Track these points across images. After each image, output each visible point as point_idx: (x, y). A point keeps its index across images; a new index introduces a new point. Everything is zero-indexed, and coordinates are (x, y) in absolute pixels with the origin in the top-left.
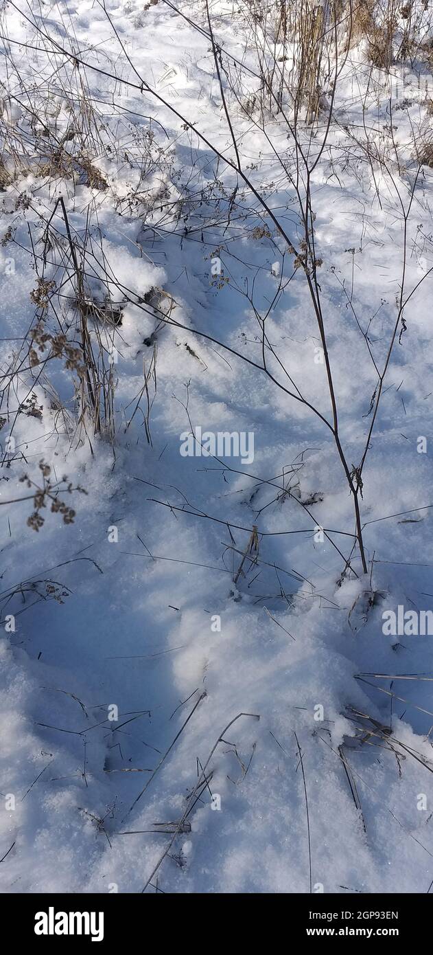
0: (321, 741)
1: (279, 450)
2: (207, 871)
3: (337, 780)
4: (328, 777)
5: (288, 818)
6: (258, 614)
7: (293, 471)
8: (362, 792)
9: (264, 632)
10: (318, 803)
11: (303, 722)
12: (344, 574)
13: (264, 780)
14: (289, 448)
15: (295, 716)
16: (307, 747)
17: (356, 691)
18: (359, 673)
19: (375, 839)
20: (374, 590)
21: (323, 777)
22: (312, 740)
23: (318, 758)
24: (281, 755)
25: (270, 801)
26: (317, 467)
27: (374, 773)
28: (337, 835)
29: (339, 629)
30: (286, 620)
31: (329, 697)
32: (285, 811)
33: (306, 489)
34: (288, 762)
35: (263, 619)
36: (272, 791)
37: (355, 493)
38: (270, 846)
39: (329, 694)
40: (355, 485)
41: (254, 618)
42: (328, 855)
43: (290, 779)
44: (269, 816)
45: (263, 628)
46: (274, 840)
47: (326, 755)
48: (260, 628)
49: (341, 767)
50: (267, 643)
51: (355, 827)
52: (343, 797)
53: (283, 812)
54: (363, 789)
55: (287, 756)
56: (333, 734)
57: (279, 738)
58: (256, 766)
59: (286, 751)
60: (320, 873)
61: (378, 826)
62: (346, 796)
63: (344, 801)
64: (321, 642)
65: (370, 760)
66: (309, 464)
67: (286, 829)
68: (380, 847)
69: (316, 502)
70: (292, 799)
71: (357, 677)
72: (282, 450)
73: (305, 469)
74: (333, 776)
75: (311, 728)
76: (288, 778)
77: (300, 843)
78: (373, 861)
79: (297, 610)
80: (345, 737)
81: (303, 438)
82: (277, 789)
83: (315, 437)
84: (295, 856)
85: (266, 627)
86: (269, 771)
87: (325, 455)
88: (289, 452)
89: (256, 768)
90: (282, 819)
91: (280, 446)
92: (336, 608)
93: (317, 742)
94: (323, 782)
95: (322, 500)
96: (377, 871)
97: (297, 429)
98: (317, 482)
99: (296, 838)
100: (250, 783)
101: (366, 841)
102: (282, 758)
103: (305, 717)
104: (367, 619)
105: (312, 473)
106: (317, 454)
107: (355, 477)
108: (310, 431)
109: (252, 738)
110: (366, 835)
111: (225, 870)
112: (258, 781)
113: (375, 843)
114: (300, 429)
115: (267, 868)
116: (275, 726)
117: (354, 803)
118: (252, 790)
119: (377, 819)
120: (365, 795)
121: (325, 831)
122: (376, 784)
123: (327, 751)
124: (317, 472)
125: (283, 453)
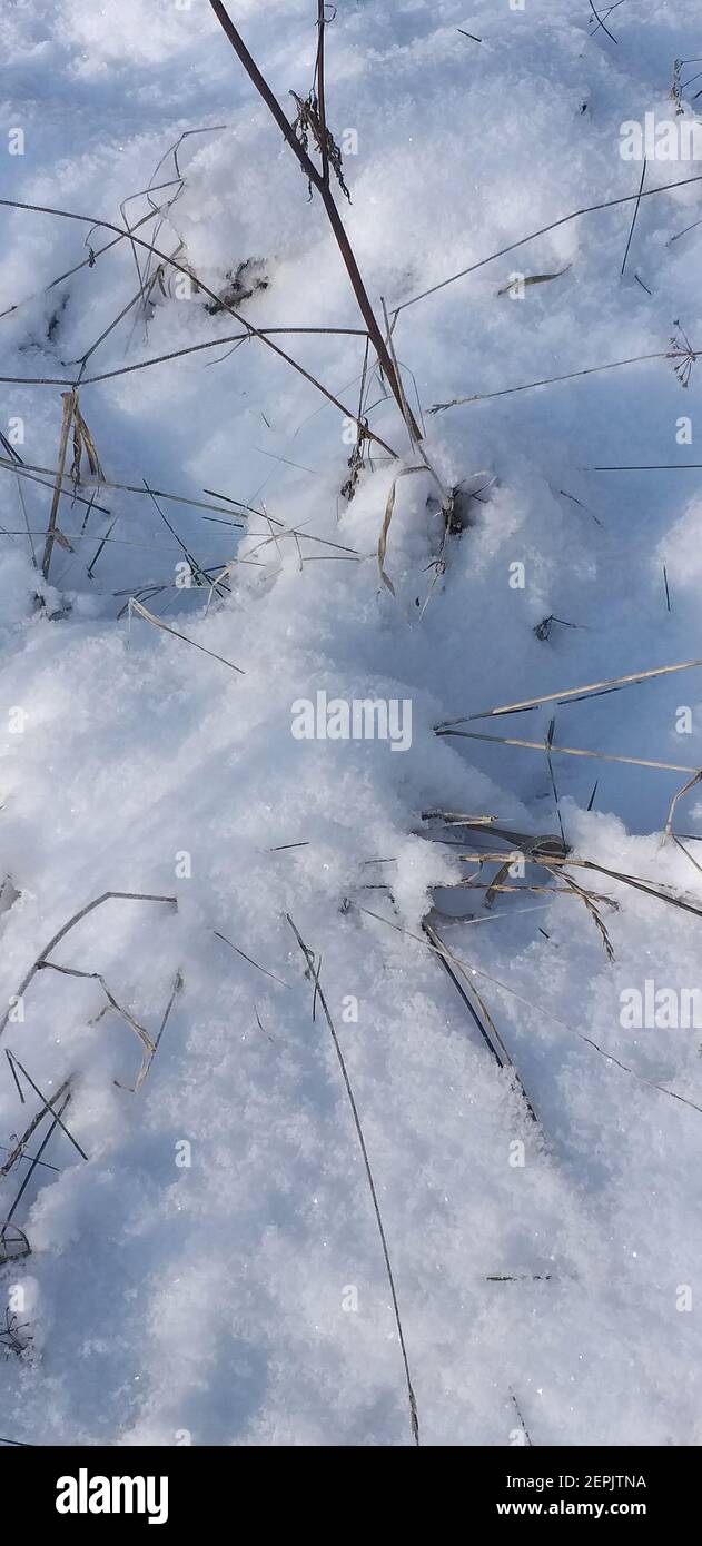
0: (369, 922)
1: (104, 164)
2: (100, 1346)
3: (434, 1011)
4: (407, 1010)
5: (308, 1143)
6: (121, 632)
7: (157, 211)
8: (511, 1023)
9: (148, 677)
10: (389, 1081)
11: (307, 884)
12: (356, 461)
13: (224, 1064)
14: (134, 150)
15: (279, 871)
16: (330, 945)
17: (448, 766)
18: (446, 716)
19: (567, 1130)
20: (451, 481)
21: (392, 1014)
22: (343, 925)
23: (368, 968)
24: (261, 989)
25: (249, 1113)
26: (224, 181)
27: (537, 967)
28: (456, 1151)
29: (367, 615)
30: (208, 629)
31: (365, 797)
32: (299, 1130)
33: (206, 255)
34: (284, 1001)
35: (141, 642)
36: (253, 1087)
37: (323, 184)
38: (270, 1232)
39: (366, 788)
40: (316, 158)
41: (111, 643)
42: (443, 1210)
43: (297, 1041)
44: (254, 1152)
45: (144, 667)
46: (282, 1213)
47: (390, 954)
48: (135, 669)
49: (441, 973)
50: (164, 705)
51: (503, 1115)
52: (459, 1049)
53: (292, 1133)
54: (512, 1012)
55: (279, 986)
56: (399, 890)
57: (247, 942)
58: (194, 1033)
59: (273, 971)
60: (426, 1264)
61: (568, 1096)
62: (465, 1042)
63: (461, 1057)
64: (320, 660)
65: (517, 939)
66: (198, 178)
67: (309, 1173)
68: (583, 1148)
69: (249, 294)
70: (316, 1094)
71: (444, 731)
72: (114, 161)
73: (188, 194)
74: (420, 1005)
75: (331, 893)
76: (290, 1041)
77: (355, 1201)
78: (569, 1189)
79: (238, 595)
80: (436, 891)
81: (174, 114)
82: (265, 1080)
83: (209, 102)
84: (348, 1238)
85: (153, 661)
86: (233, 1039)
87: (239, 139)
88: (134, 157)
89: (195, 1041)
90: (290, 1150)
91: (104, 150)
92: (348, 556)
93: (359, 926)
94: (394, 1025)
95: (264, 285)
96: (585, 1213)
97: (154, 92)
98: (234, 229)
99: (340, 1190)
100: (184, 1084)
101: (541, 1145)
102: (267, 994)
103: (307, 868)
104: (445, 567)
105: (213, 206)
106: (218, 143)
107: (309, 133)
108: (191, 93)
109: (165, 965)
110: (541, 1127)
111: (151, 1331)
112: (205, 1072)
113: (568, 1143)
114: (157, 93)
115: (273, 1292)
116: (225, 915)
117: (489, 1057)
118: (195, 1100)
119: (564, 1079)
120: (519, 1027)
121: (420, 1150)
122: (545, 993)
123: (389, 942)
124: (228, 196)
125: (117, 167)
